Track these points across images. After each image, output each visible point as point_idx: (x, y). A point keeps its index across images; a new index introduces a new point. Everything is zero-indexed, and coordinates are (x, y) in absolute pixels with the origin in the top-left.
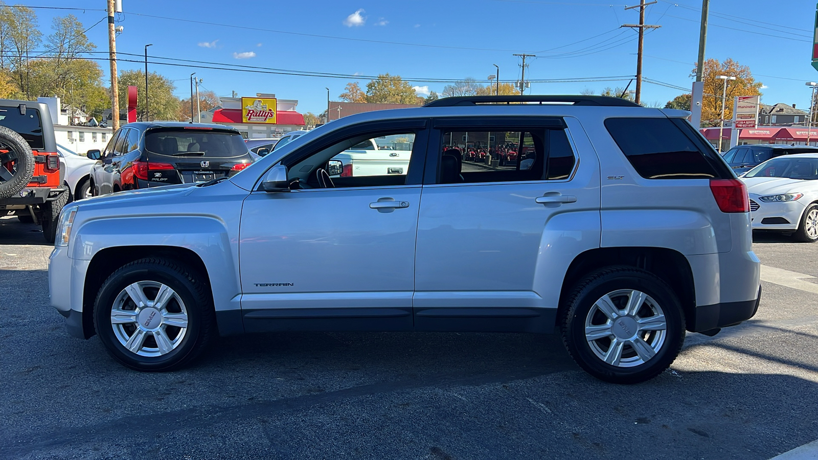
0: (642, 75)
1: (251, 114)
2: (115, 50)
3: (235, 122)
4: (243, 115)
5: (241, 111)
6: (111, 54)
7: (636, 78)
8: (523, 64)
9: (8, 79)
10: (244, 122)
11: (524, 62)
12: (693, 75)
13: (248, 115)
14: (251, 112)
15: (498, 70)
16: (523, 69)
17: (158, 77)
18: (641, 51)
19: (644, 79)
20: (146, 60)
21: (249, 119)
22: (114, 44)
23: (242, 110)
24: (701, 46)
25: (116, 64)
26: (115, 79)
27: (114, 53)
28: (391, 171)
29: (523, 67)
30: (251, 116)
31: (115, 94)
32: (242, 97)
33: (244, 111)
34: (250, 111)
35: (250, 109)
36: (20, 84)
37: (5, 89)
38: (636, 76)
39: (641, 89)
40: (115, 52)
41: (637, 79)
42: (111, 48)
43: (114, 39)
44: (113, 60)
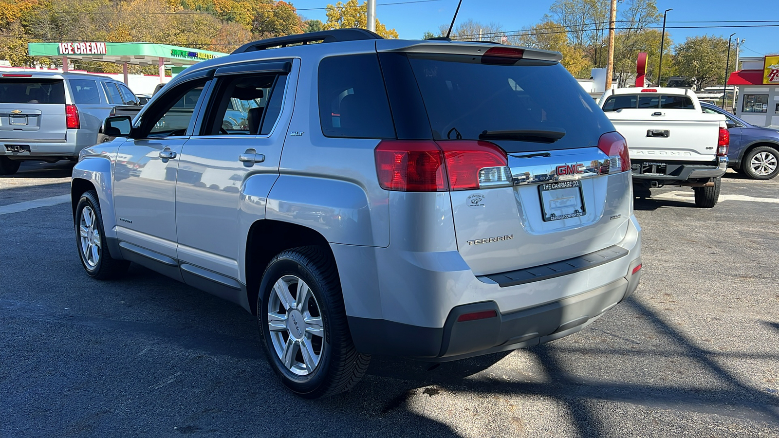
1: (774, 74)
2: (614, 19)
3: (753, 84)
4: (765, 76)
5: (762, 72)
6: (610, 24)
9: (584, 54)
10: (764, 83)
13: (770, 76)
14: (775, 72)
17: (724, 41)
20: (664, 26)
21: (771, 80)
22: (614, 13)
23: (763, 70)
25: (614, 33)
26: (612, 47)
27: (613, 22)
28: (651, 134)
30: (774, 76)
31: (610, 61)
32: (766, 56)
33: (766, 71)
34: (773, 70)
35: (774, 68)
36: (594, 58)
37: (580, 63)
40: (615, 21)
42: (611, 17)
43: (615, 9)
44: (611, 29)
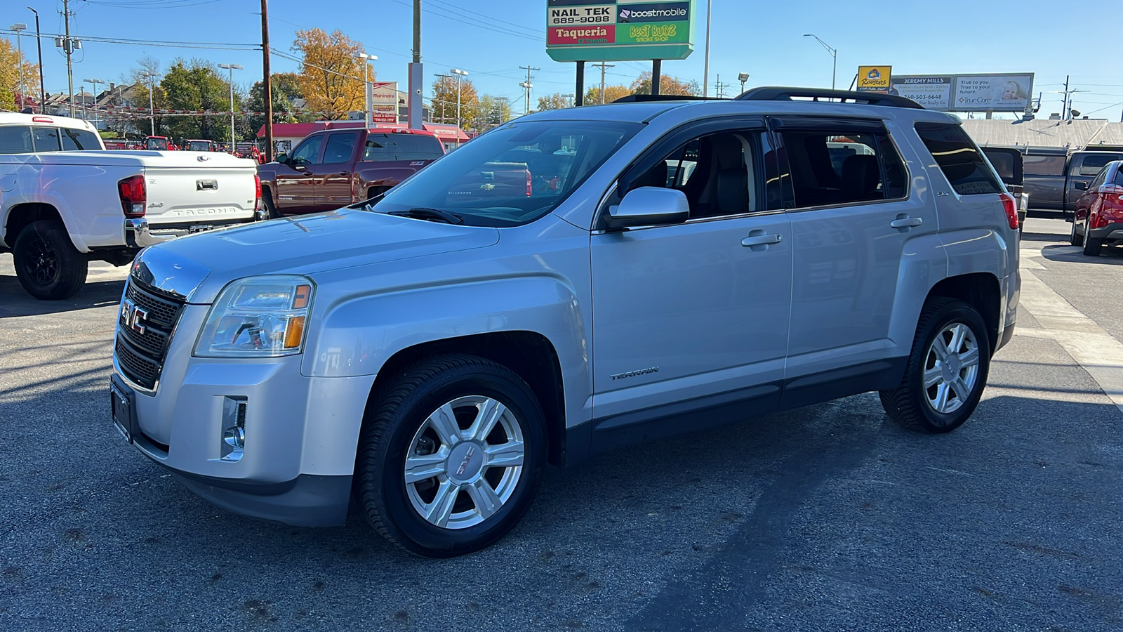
0: (270, 45)
7: (262, 48)
8: (66, 11)
11: (66, 8)
12: (295, 47)
15: (37, 17)
16: (67, 20)
18: (265, 11)
19: (273, 51)
24: (416, 16)
28: (201, 186)
29: (66, 15)
38: (261, 45)
39: (270, 64)
41: (263, 50)
